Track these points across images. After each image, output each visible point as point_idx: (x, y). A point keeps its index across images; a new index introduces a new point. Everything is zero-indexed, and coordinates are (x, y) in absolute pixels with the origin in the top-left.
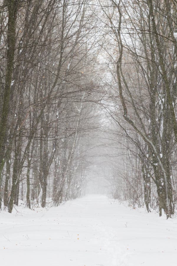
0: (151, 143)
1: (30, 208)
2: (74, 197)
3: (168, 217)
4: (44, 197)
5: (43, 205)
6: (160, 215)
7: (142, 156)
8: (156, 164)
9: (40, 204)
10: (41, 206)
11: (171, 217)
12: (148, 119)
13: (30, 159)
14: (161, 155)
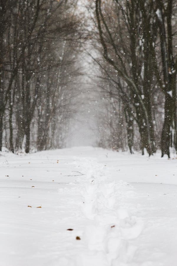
1: (13, 152)
3: (150, 155)
4: (28, 143)
5: (27, 151)
6: (143, 154)
7: (124, 99)
8: (138, 104)
9: (24, 150)
10: (25, 152)
11: (153, 155)
12: (129, 63)
13: (12, 104)
14: (143, 96)
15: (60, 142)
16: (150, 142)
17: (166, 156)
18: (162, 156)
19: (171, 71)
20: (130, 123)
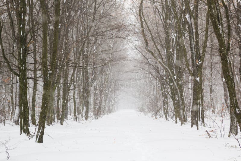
0: (167, 68)
1: (76, 121)
2: (110, 112)
3: (182, 124)
4: (87, 112)
5: (87, 118)
6: (176, 122)
7: (161, 78)
8: (172, 84)
9: (84, 118)
11: (184, 124)
12: (164, 50)
13: (75, 84)
14: (175, 77)
15: (111, 108)
16: (182, 114)
17: (195, 126)
18: (192, 126)
19: (199, 62)
20: (165, 96)
